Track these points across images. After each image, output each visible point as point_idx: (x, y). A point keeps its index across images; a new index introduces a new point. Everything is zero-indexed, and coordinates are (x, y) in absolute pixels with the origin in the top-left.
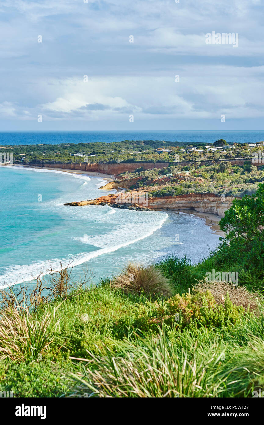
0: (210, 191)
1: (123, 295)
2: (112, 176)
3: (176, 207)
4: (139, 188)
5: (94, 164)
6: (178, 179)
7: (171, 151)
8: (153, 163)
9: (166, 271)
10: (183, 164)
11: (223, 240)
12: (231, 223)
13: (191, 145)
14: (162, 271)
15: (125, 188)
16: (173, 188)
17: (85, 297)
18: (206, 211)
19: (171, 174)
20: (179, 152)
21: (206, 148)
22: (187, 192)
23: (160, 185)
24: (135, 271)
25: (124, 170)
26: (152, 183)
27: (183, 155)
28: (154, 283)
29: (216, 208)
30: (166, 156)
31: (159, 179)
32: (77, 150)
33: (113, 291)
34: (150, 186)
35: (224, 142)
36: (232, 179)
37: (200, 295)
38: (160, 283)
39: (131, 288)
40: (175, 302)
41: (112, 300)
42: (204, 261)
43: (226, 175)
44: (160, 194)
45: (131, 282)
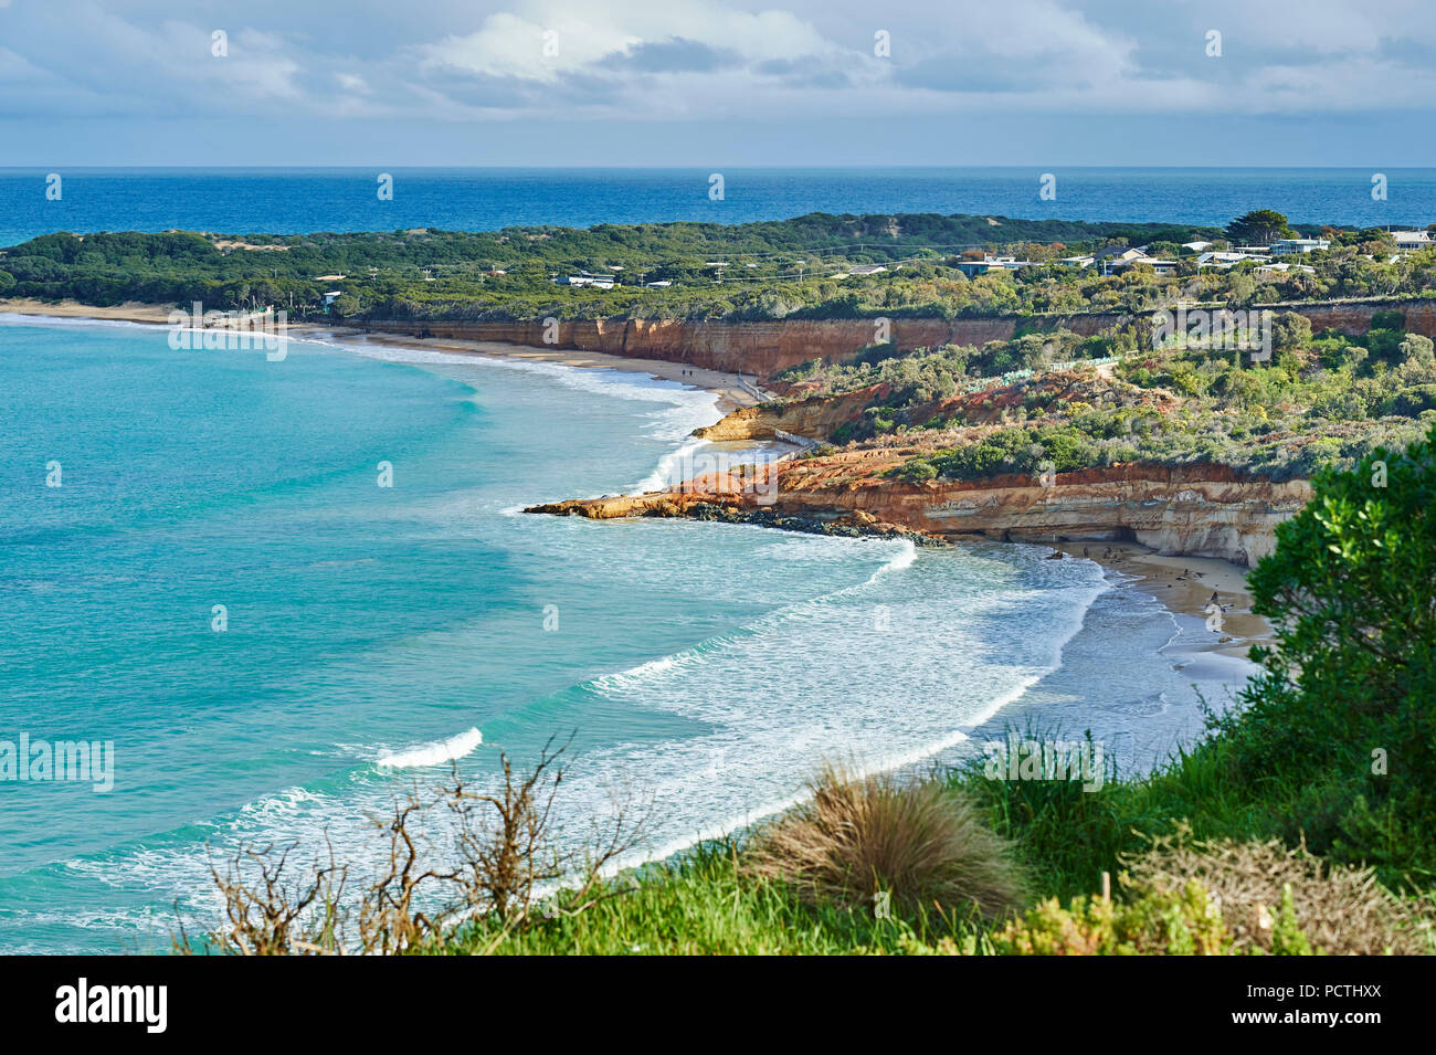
0: (1209, 454)
1: (795, 916)
2: (748, 381)
3: (1050, 528)
4: (873, 436)
5: (666, 323)
6: (1057, 396)
7: (1028, 263)
8: (942, 317)
9: (997, 806)
10: (1083, 324)
11: (1267, 659)
12: (1305, 581)
13: (1119, 234)
14: (980, 805)
15: (809, 436)
16: (1034, 437)
17: (616, 919)
18: (1189, 546)
19: (1027, 373)
20: (1064, 268)
21: (1191, 251)
22: (1103, 455)
23: (972, 422)
24: (850, 802)
25: (805, 353)
26: (936, 413)
27: (1081, 283)
28: (943, 857)
29: (1235, 534)
30: (1004, 286)
31: (971, 396)
32: (584, 258)
33: (747, 891)
34: (928, 427)
35: (1277, 223)
36: (1314, 396)
37: (1157, 905)
38: (969, 861)
39: (831, 879)
40: (1040, 938)
41: (743, 933)
42: (1179, 761)
43: (1284, 376)
44: (971, 464)
45: (831, 855)
